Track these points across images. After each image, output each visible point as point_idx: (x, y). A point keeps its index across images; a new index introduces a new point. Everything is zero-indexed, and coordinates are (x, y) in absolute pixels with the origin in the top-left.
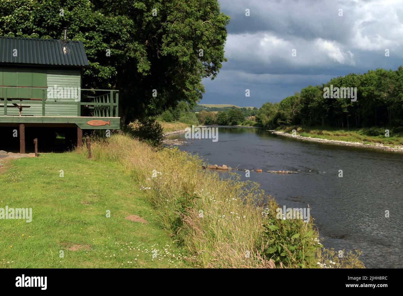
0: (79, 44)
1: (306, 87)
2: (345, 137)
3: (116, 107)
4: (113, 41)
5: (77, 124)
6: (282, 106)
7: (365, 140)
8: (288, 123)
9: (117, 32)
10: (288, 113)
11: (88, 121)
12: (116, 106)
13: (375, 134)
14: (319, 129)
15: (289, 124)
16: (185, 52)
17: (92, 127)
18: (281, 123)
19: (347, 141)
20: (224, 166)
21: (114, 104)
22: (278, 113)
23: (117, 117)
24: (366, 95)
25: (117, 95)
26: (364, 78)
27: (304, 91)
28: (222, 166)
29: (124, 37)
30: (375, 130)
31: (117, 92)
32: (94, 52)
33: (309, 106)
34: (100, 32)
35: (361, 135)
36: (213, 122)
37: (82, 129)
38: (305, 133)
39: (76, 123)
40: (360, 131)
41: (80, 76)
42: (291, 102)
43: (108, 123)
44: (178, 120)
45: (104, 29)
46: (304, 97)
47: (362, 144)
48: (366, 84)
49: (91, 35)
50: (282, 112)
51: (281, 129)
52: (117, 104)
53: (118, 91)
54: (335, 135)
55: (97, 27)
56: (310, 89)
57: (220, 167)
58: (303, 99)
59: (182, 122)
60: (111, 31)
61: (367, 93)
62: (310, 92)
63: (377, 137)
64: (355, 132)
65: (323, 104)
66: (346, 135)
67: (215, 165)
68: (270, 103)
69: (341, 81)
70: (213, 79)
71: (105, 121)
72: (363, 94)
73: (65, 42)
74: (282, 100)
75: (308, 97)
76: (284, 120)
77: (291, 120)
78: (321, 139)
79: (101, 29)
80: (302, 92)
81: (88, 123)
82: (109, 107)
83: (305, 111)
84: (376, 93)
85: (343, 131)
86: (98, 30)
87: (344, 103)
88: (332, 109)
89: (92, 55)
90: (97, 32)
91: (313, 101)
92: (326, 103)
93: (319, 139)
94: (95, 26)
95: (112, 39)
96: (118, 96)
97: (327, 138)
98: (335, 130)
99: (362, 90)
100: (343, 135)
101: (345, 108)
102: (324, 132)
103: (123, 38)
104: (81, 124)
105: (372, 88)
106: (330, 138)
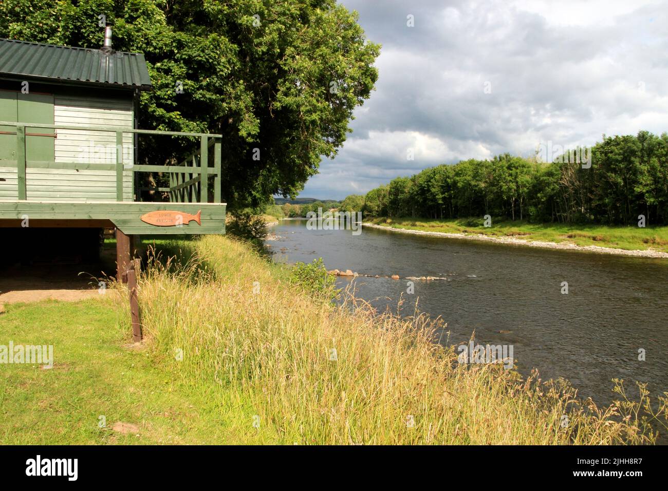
0: (136, 59)
1: (395, 179)
2: (442, 229)
3: (216, 178)
4: (205, 78)
5: (113, 222)
6: (369, 198)
7: (465, 231)
8: (374, 214)
9: (211, 61)
10: (375, 205)
11: (144, 214)
12: (216, 175)
13: (475, 225)
14: (411, 220)
15: (375, 216)
16: (315, 106)
17: (152, 230)
18: (368, 215)
19: (446, 233)
20: (348, 271)
21: (211, 171)
22: (363, 206)
23: (218, 204)
24: (461, 186)
25: (218, 147)
26: (459, 169)
27: (393, 182)
28: (345, 272)
29: (222, 71)
30: (475, 221)
31: (217, 140)
32: (172, 94)
33: (399, 197)
34: (182, 61)
35: (459, 226)
36: (297, 214)
37: (126, 235)
38: (397, 225)
39: (112, 218)
40: (456, 222)
41: (132, 113)
42: (378, 194)
43: (196, 218)
44: (265, 213)
45: (189, 56)
46: (393, 188)
47: (463, 235)
48: (461, 174)
49: (165, 66)
50: (369, 203)
51: (368, 221)
52: (217, 169)
53: (221, 136)
54: (430, 226)
55: (177, 53)
56: (399, 180)
57: (342, 273)
58: (392, 190)
59: (269, 215)
60: (200, 58)
61: (462, 183)
62: (400, 183)
63: (477, 228)
64: (451, 223)
65: (416, 195)
66: (442, 227)
67: (336, 270)
68: (356, 195)
69: (434, 172)
70: (333, 158)
71: (188, 212)
72: (459, 185)
73: (107, 52)
74: (368, 192)
75: (397, 189)
76: (371, 211)
77: (377, 211)
78: (417, 231)
79: (184, 57)
80: (391, 184)
81: (145, 217)
82: (197, 184)
83: (394, 202)
84: (473, 183)
85: (438, 222)
86: (178, 57)
87: (438, 194)
88: (425, 200)
89: (168, 99)
90: (176, 61)
91: (403, 192)
92: (418, 194)
93: (414, 231)
94: (172, 52)
95: (201, 73)
96: (220, 150)
97: (422, 230)
98: (429, 222)
99: (457, 180)
100: (439, 226)
101: (440, 199)
102: (418, 223)
103: (221, 73)
104: (125, 222)
105: (469, 178)
106: (426, 229)
